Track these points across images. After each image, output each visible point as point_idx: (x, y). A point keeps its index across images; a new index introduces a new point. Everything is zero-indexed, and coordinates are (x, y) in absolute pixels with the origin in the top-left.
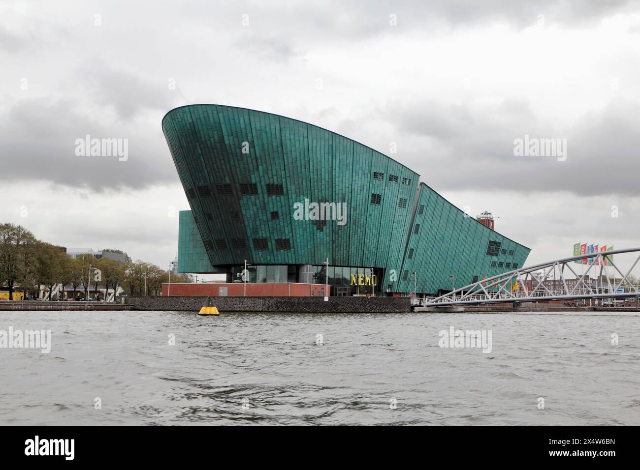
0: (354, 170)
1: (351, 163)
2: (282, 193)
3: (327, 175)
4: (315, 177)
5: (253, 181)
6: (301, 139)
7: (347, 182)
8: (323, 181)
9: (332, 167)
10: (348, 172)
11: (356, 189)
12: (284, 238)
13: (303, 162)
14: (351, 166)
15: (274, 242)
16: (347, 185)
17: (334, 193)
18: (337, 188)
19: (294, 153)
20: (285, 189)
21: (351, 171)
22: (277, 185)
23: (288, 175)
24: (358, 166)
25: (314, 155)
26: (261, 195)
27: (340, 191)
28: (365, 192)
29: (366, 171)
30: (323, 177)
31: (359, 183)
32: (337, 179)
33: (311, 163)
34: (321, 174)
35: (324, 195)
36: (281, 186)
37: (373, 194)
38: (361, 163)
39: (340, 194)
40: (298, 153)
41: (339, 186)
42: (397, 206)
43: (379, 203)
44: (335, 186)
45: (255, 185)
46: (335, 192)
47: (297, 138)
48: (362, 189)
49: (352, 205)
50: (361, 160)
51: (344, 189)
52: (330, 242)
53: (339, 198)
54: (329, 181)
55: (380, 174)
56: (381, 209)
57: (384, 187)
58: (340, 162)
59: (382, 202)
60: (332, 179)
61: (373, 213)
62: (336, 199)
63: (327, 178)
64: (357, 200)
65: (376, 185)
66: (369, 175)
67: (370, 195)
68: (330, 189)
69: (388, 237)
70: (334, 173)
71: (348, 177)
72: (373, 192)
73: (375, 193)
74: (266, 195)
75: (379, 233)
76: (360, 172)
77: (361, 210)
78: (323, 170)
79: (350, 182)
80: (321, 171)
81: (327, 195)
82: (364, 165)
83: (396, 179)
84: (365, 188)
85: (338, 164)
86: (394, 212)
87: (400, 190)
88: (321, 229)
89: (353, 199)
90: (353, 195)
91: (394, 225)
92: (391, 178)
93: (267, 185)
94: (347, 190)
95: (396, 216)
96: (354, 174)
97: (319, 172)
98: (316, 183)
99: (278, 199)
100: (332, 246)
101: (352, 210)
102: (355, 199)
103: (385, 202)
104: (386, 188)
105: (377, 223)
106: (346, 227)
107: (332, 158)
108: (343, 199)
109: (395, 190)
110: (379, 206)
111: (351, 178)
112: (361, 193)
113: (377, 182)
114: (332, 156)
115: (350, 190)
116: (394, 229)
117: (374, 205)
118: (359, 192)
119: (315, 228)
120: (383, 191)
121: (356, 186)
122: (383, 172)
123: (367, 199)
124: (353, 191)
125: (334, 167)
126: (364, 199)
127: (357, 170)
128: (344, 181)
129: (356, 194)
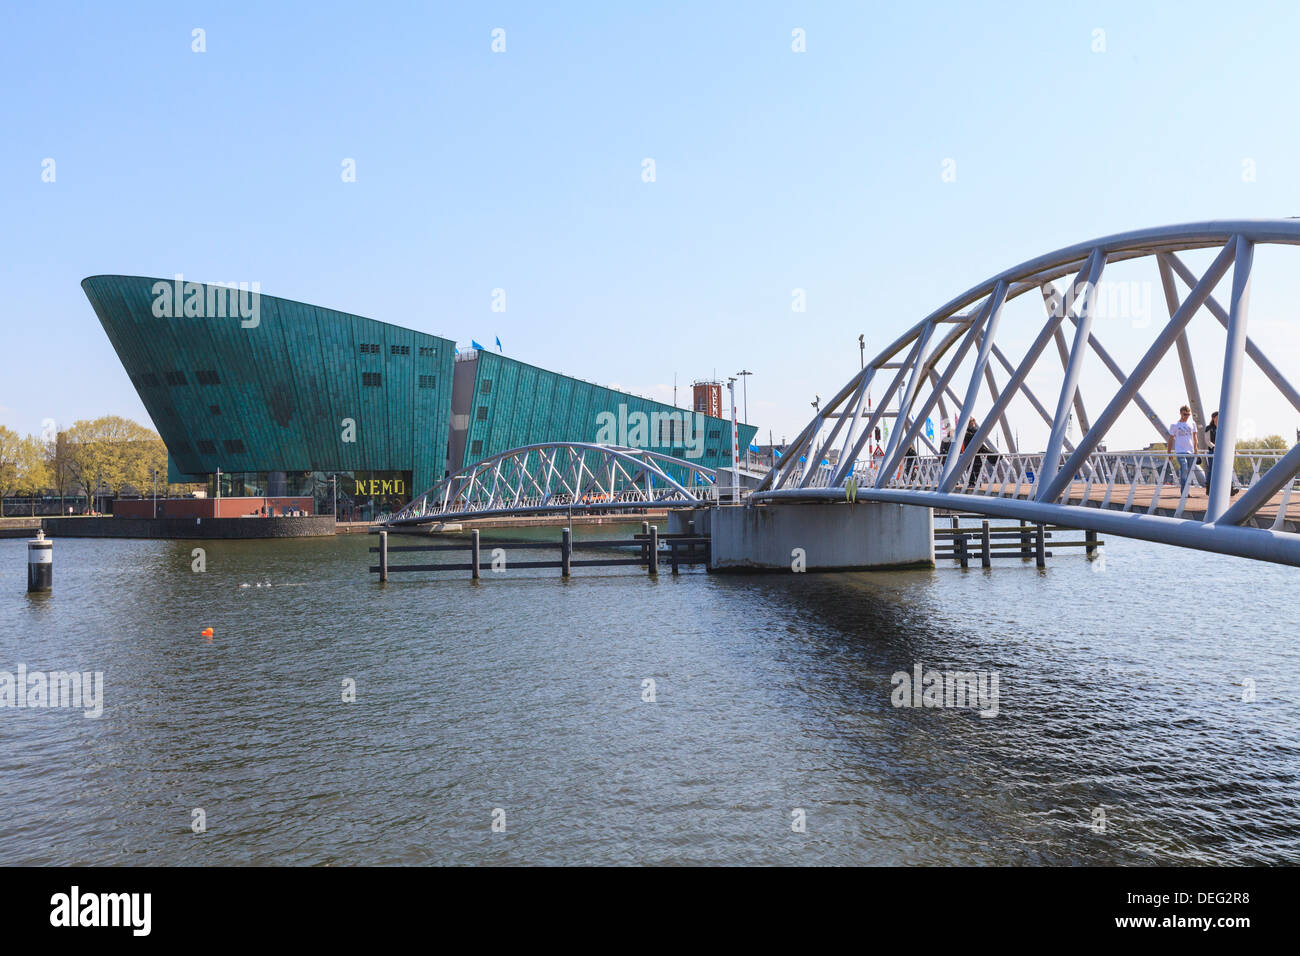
0: (324, 344)
1: (316, 336)
2: (219, 381)
3: (279, 354)
4: (262, 359)
5: (179, 369)
7: (315, 360)
8: (275, 362)
9: (285, 343)
10: (313, 348)
11: (332, 369)
12: (234, 439)
14: (317, 340)
15: (221, 444)
16: (315, 364)
17: (295, 378)
18: (300, 370)
20: (221, 376)
21: (318, 346)
22: (209, 372)
23: (221, 358)
24: (328, 339)
26: (191, 385)
27: (306, 374)
28: (349, 371)
29: (346, 344)
30: (274, 357)
31: (337, 362)
32: (297, 359)
34: (270, 353)
36: (214, 372)
37: (364, 374)
38: (333, 336)
39: (306, 378)
40: (229, 329)
41: (301, 367)
42: (417, 387)
43: (380, 385)
44: (296, 367)
45: (181, 372)
46: (297, 375)
48: (343, 369)
49: (331, 391)
50: (333, 330)
51: (311, 370)
52: (304, 441)
53: (305, 383)
54: (284, 362)
55: (373, 345)
56: (385, 393)
57: (383, 363)
58: (297, 336)
59: (384, 383)
60: (288, 358)
61: (370, 398)
62: (300, 384)
63: (280, 358)
64: (337, 383)
65: (368, 361)
66: (352, 350)
67: (359, 375)
68: (289, 372)
69: (407, 429)
70: (290, 351)
71: (314, 354)
72: (364, 371)
73: (369, 371)
74: (198, 385)
75: (388, 425)
76: (335, 346)
77: (348, 396)
78: (271, 348)
79: (320, 361)
80: (268, 349)
81: (285, 380)
82: (339, 337)
83: (405, 350)
84: (348, 366)
85: (294, 338)
86: (411, 395)
87: (417, 365)
88: (286, 425)
89: (329, 382)
90: (328, 377)
91: (416, 412)
92: (395, 349)
93: (197, 373)
94: (317, 371)
95: (416, 400)
96: (324, 350)
97: (266, 351)
98: (264, 366)
99: (215, 388)
100: (308, 446)
101: (331, 397)
102: (334, 382)
103: (389, 382)
104: (388, 364)
105: (381, 411)
106: (325, 420)
107: (283, 331)
108: (313, 384)
109: (407, 365)
110: (380, 389)
111: (320, 356)
112: (343, 373)
113: (369, 357)
114: (282, 329)
115: (322, 371)
116: (416, 417)
117: (370, 388)
118: (338, 373)
119: (275, 423)
120: (384, 370)
121: (332, 365)
122: (377, 343)
123: (355, 380)
124: (327, 372)
125: (288, 343)
126: (349, 381)
127: (329, 344)
128: (309, 360)
129: (333, 375)
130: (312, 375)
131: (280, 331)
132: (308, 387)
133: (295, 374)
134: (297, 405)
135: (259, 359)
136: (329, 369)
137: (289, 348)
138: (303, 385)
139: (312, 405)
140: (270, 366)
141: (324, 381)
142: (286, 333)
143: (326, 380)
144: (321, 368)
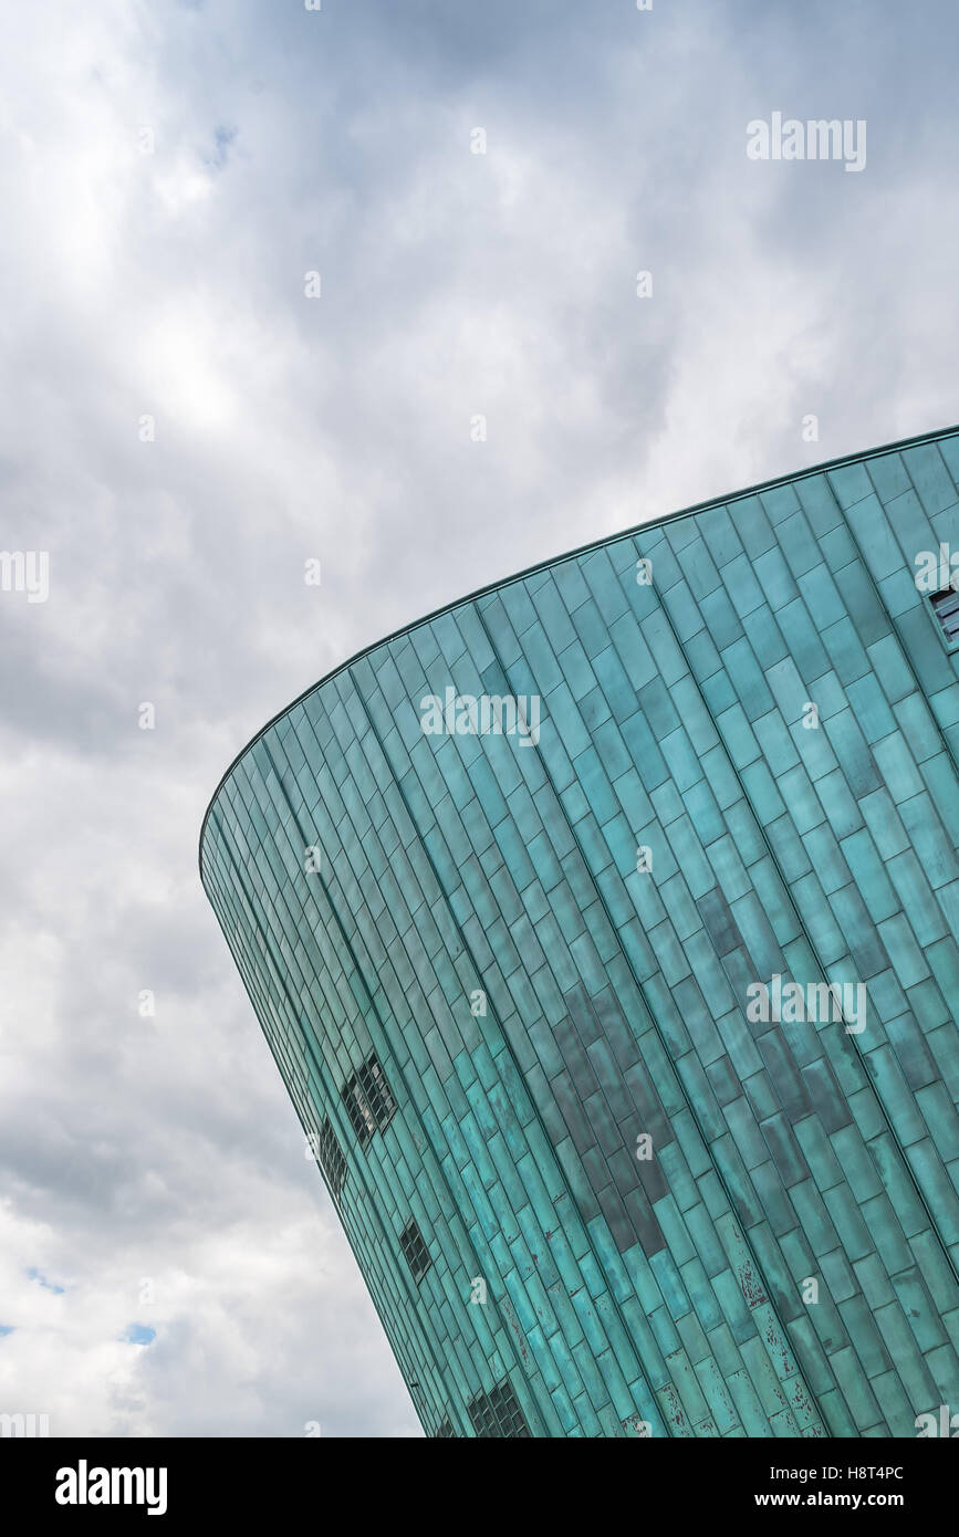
1: (673, 668)
3: (537, 845)
7: (697, 802)
8: (530, 897)
9: (550, 783)
10: (673, 743)
11: (802, 812)
14: (684, 694)
16: (708, 825)
17: (628, 934)
21: (695, 720)
24: (737, 652)
27: (672, 895)
28: (901, 778)
29: (842, 637)
30: (523, 876)
32: (615, 832)
34: (505, 867)
35: (570, 985)
38: (756, 622)
39: (680, 919)
46: (635, 917)
48: (865, 778)
50: (746, 600)
51: (692, 864)
52: (763, 1313)
53: (680, 945)
54: (564, 877)
58: (589, 718)
60: (579, 847)
63: (547, 865)
64: (851, 883)
68: (593, 919)
70: (577, 810)
71: (683, 771)
76: (783, 675)
78: (503, 833)
79: (727, 793)
80: (496, 846)
81: (591, 974)
82: (792, 618)
84: (894, 757)
85: (577, 738)
88: (654, 1241)
89: (805, 893)
90: (792, 862)
94: (722, 858)
96: (732, 723)
97: (488, 856)
100: (792, 1343)
102: (831, 880)
106: (842, 1141)
111: (714, 764)
112: (876, 811)
115: (749, 846)
118: (840, 815)
119: (604, 1243)
121: (790, 785)
124: (779, 833)
125: (561, 776)
127: (746, 674)
128: (667, 814)
129: (817, 843)
132: (702, 964)
133: (620, 916)
134: (668, 1093)
136: (788, 816)
137: (569, 798)
139: (745, 1069)
140: (518, 926)
141: (771, 896)
143: (786, 887)
144: (740, 825)
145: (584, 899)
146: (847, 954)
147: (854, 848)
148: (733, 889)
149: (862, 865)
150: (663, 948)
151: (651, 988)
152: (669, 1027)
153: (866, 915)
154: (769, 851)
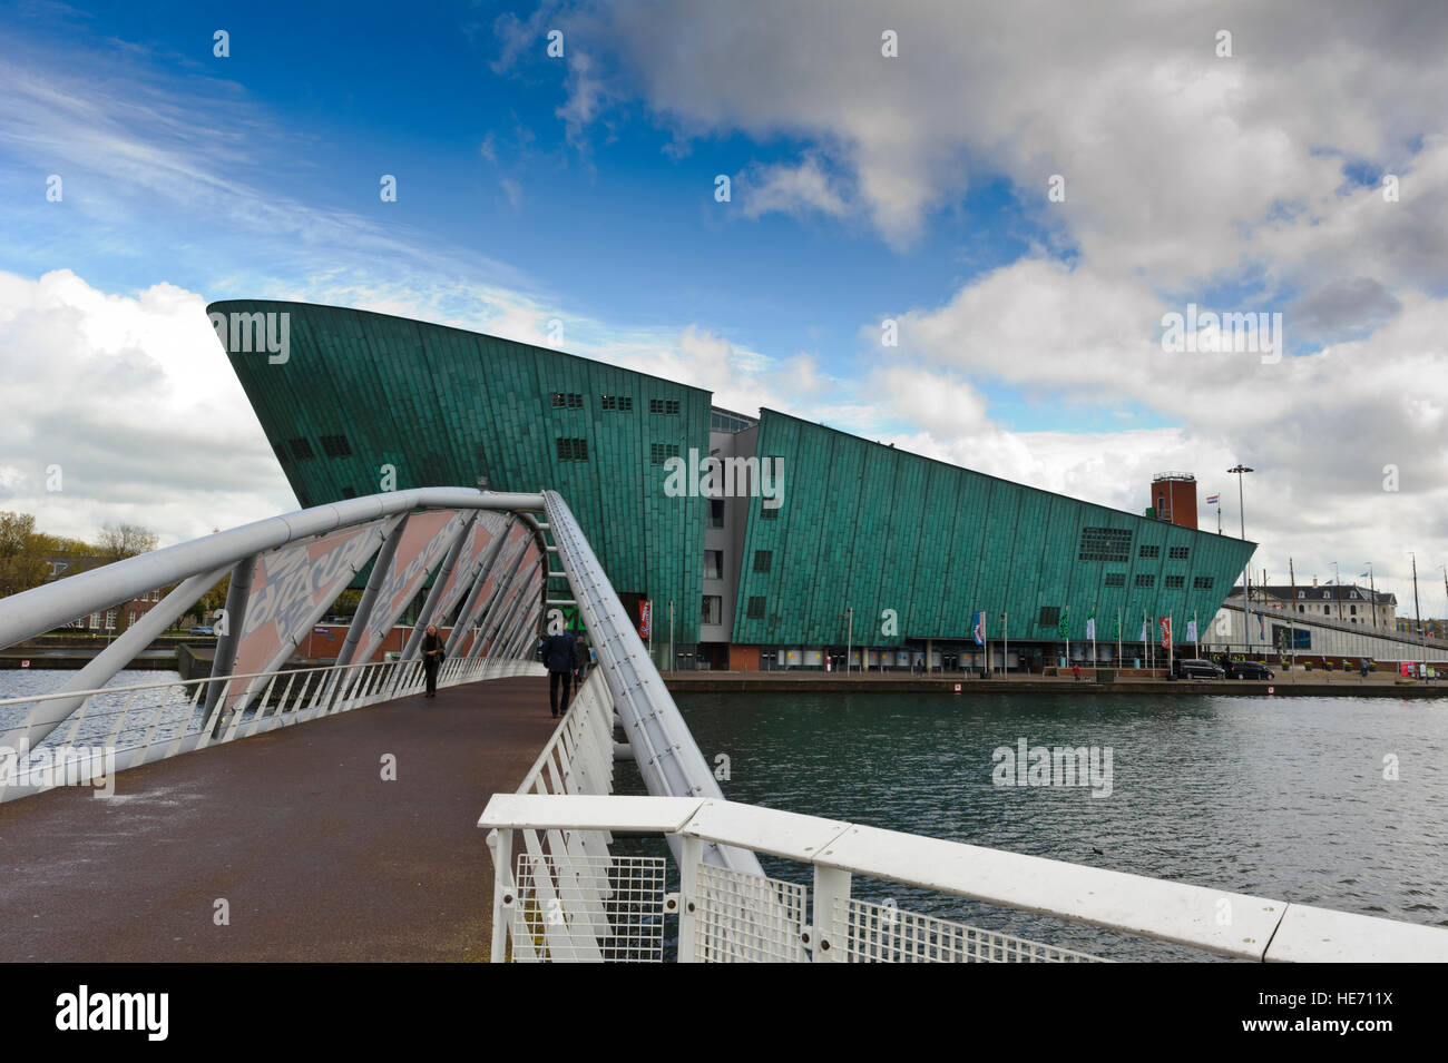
0: (493, 393)
1: (481, 380)
2: (350, 453)
3: (427, 407)
4: (403, 414)
6: (354, 341)
7: (480, 418)
8: (422, 421)
9: (435, 391)
10: (476, 398)
11: (508, 433)
13: (370, 389)
14: (483, 387)
16: (482, 425)
17: (453, 444)
18: (459, 432)
19: (347, 373)
20: (351, 444)
21: (484, 396)
22: (336, 437)
23: (349, 416)
24: (499, 384)
25: (389, 371)
26: (317, 457)
27: (468, 439)
28: (534, 435)
29: (527, 393)
30: (420, 414)
31: (514, 419)
32: (454, 416)
33: (386, 388)
34: (414, 408)
35: (431, 449)
36: (343, 437)
37: (560, 440)
38: (507, 378)
39: (469, 446)
40: (356, 372)
41: (461, 428)
42: (648, 462)
43: (585, 457)
44: (454, 430)
45: (305, 440)
46: (456, 440)
47: (346, 343)
48: (525, 431)
49: (507, 466)
50: (505, 370)
51: (476, 433)
53: (468, 453)
54: (434, 420)
55: (571, 395)
56: (594, 470)
57: (589, 424)
58: (452, 379)
59: (591, 455)
60: (441, 413)
61: (571, 478)
62: (460, 457)
63: (429, 415)
64: (516, 454)
65: (564, 421)
66: (537, 401)
67: (551, 440)
68: (442, 435)
69: (634, 528)
70: (443, 404)
71: (478, 409)
72: (558, 435)
73: (566, 436)
74: (326, 458)
75: (602, 521)
76: (511, 397)
77: (535, 474)
78: (415, 398)
79: (489, 420)
80: (411, 400)
81: (439, 449)
82: (517, 382)
83: (625, 404)
84: (533, 428)
85: (447, 383)
86: (639, 473)
87: (646, 428)
89: (505, 453)
90: (503, 444)
91: (647, 500)
92: (608, 403)
93: (322, 439)
94: (484, 434)
95: (647, 484)
96: (495, 402)
97: (408, 403)
98: (407, 427)
99: (345, 461)
101: (509, 474)
102: (512, 452)
103: (601, 453)
104: (598, 425)
105: (589, 499)
107: (430, 373)
108: (481, 455)
109: (629, 428)
110: (585, 464)
111: (487, 410)
112: (526, 439)
113: (565, 414)
114: (429, 368)
115: (492, 435)
116: (648, 509)
117: (569, 462)
118: (517, 437)
120: (590, 431)
121: (507, 425)
122: (578, 392)
123: (544, 452)
124: (501, 436)
125: (439, 392)
126: (536, 452)
127: (502, 391)
128: (471, 417)
129: (510, 442)
130: (477, 440)
131: (426, 372)
132: (473, 459)
133: (451, 438)
135: (400, 417)
136: (504, 432)
137: (441, 398)
138: (464, 458)
140: (416, 427)
142: (435, 376)
143: (500, 449)
144: (491, 430)
145: (440, 429)
146: (511, 470)
147: (519, 446)
148: (486, 444)
149: (520, 450)
150: (463, 451)
151: (458, 462)
152: (460, 471)
153: (518, 464)
154: (497, 439)
